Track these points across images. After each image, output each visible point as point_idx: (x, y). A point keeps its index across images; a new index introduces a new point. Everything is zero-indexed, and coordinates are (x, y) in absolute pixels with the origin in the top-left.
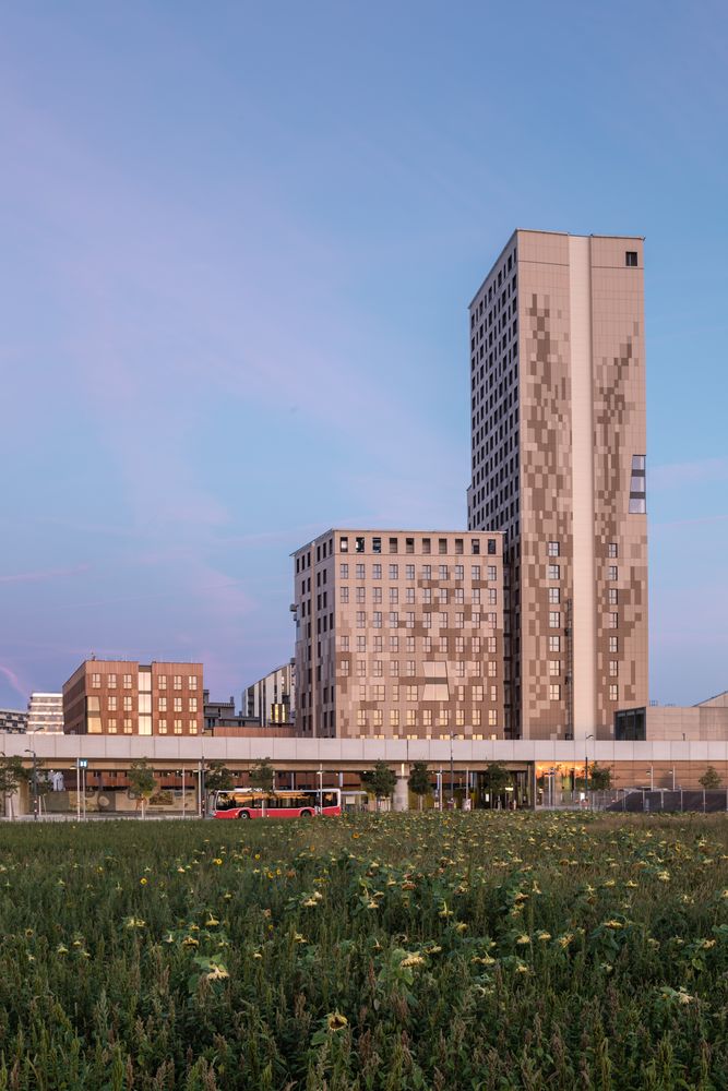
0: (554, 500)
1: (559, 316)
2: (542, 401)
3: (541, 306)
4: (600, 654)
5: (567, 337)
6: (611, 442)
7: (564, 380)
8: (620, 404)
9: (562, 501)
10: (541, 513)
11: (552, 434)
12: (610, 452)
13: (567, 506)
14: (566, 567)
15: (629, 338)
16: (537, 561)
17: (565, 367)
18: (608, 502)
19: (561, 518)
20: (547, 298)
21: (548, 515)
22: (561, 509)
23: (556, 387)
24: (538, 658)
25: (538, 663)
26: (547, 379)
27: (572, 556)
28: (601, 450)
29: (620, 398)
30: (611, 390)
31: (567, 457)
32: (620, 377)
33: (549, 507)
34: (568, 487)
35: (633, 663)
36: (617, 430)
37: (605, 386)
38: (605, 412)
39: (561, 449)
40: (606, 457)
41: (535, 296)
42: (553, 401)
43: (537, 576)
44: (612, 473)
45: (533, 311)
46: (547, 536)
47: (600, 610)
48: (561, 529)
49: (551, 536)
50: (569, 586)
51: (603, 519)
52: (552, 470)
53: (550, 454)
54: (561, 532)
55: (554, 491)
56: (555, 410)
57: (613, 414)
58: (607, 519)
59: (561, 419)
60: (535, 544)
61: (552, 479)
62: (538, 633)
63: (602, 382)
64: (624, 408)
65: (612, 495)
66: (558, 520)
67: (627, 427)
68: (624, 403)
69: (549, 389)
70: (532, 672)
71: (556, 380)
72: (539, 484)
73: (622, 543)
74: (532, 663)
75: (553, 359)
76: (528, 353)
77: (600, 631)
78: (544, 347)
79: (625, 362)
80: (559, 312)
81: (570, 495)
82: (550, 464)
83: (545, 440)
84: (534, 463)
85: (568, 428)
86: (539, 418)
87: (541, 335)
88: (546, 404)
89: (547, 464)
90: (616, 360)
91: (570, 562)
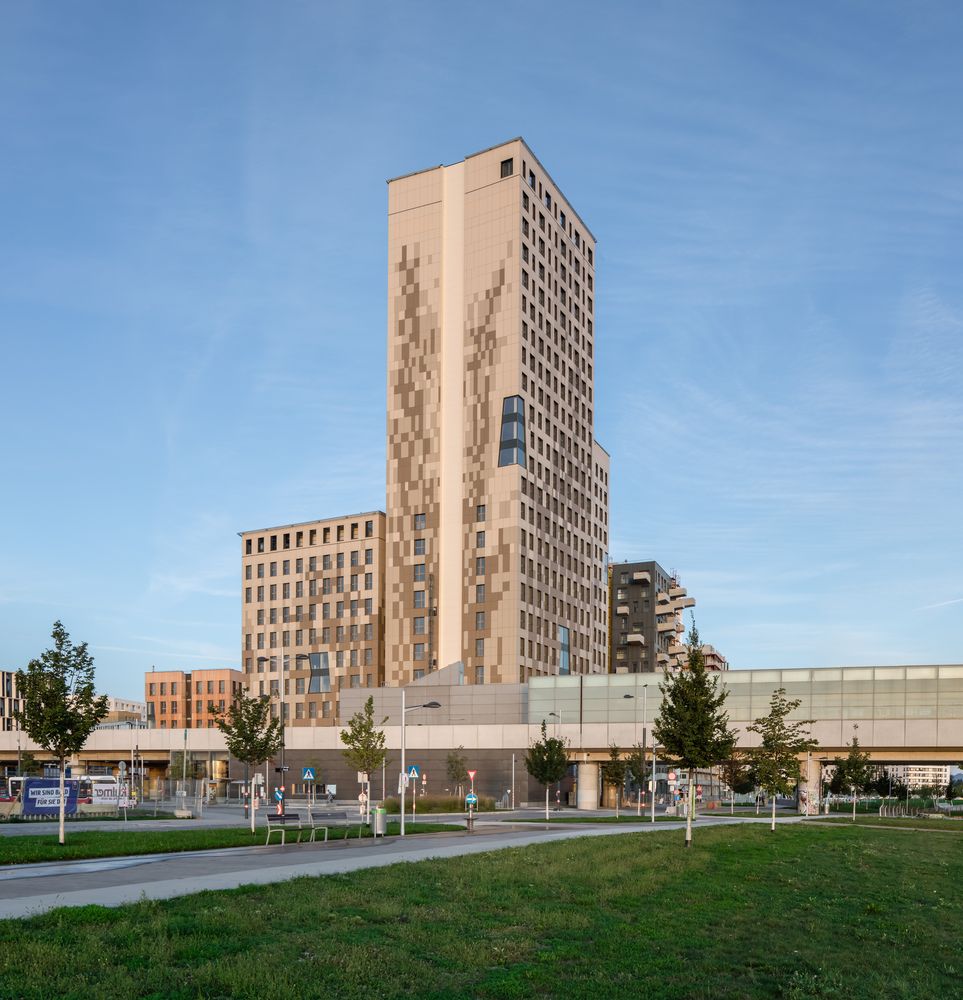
0: (421, 467)
1: (430, 262)
2: (410, 361)
3: (410, 257)
4: (466, 633)
5: (437, 283)
6: (481, 389)
7: (433, 331)
8: (491, 342)
9: (428, 467)
10: (407, 484)
11: (420, 395)
12: (479, 401)
13: (434, 472)
14: (431, 540)
15: (502, 262)
16: (402, 538)
17: (434, 317)
18: (476, 459)
19: (428, 486)
20: (417, 246)
21: (414, 486)
22: (427, 476)
23: (425, 341)
24: (401, 642)
25: (401, 648)
26: (415, 337)
27: (438, 526)
28: (471, 400)
29: (492, 336)
30: (482, 329)
31: (434, 416)
32: (491, 311)
33: (414, 476)
34: (436, 451)
35: (500, 640)
36: (487, 374)
37: (476, 326)
38: (475, 355)
39: (428, 409)
40: (475, 406)
41: (404, 249)
42: (421, 358)
43: (401, 554)
44: (481, 424)
45: (402, 266)
46: (413, 509)
47: (466, 584)
48: (428, 498)
49: (416, 507)
50: (435, 561)
51: (471, 479)
52: (419, 435)
53: (417, 417)
54: (427, 502)
55: (421, 458)
56: (423, 368)
57: (483, 357)
58: (475, 479)
59: (429, 377)
60: (400, 519)
61: (419, 445)
62: (401, 615)
63: (472, 324)
64: (495, 346)
65: (481, 450)
66: (424, 488)
67: (498, 368)
68: (495, 340)
69: (417, 347)
70: (395, 658)
71: (424, 335)
72: (405, 454)
73: (490, 503)
74: (395, 649)
75: (422, 311)
76: (396, 313)
77: (466, 606)
78: (413, 301)
79: (497, 292)
80: (430, 257)
81: (437, 458)
82: (417, 429)
83: (412, 404)
84: (401, 430)
85: (436, 385)
86: (406, 381)
87: (410, 289)
88: (414, 364)
89: (413, 430)
90: (488, 292)
91: (436, 534)
